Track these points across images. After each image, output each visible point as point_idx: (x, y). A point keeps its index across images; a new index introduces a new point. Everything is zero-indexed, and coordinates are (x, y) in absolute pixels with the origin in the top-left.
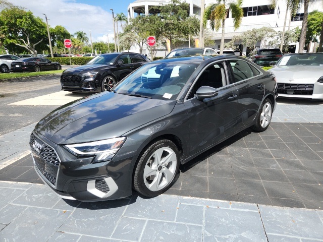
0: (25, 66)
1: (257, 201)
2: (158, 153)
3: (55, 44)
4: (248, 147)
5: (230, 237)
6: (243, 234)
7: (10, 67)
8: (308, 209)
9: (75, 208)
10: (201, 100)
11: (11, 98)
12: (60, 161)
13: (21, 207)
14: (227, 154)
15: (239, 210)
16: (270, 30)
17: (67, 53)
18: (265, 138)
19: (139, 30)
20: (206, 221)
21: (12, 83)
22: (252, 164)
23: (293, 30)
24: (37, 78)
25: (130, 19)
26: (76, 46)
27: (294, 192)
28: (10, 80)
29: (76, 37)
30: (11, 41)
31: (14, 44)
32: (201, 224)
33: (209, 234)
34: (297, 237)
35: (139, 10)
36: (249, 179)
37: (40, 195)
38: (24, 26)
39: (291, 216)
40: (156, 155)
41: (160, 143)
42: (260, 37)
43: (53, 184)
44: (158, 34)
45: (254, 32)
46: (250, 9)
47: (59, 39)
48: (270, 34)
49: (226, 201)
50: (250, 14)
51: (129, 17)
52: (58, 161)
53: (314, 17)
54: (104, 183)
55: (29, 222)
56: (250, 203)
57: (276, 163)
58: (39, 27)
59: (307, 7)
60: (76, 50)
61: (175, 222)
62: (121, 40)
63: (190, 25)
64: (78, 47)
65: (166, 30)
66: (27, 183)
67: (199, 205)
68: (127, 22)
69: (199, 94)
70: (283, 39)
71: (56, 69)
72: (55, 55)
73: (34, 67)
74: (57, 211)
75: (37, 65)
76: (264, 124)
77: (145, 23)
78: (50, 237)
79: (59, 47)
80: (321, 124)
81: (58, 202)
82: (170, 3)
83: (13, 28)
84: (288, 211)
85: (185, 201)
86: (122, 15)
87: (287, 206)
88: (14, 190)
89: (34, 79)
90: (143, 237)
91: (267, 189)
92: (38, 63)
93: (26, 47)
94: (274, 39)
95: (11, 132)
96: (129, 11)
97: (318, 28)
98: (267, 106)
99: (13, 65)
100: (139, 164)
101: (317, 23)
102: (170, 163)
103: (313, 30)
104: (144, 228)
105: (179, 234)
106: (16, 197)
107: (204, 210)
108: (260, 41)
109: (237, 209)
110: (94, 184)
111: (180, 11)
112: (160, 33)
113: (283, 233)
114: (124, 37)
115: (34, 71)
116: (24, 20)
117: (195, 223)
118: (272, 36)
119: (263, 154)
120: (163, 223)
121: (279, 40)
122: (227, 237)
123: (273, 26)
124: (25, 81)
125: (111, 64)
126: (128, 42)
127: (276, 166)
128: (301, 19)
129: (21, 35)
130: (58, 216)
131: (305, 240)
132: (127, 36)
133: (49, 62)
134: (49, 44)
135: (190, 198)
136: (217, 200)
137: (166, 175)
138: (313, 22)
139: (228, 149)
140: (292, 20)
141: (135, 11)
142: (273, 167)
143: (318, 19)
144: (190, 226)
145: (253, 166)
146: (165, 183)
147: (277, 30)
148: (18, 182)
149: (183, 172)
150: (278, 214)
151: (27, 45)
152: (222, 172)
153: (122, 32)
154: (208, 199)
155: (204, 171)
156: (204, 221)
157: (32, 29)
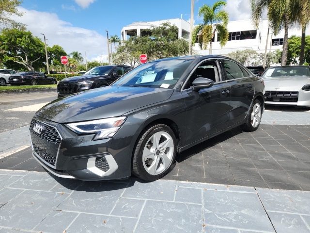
0: (23, 80)
1: (255, 185)
2: (156, 137)
3: (52, 62)
4: (240, 143)
5: (230, 214)
6: (243, 211)
7: (7, 81)
8: (305, 192)
9: (73, 191)
10: (197, 90)
11: (8, 106)
12: (62, 139)
13: (17, 190)
14: (221, 148)
15: (237, 192)
16: (253, 52)
17: (63, 71)
18: (256, 136)
19: (131, 50)
20: (205, 201)
21: (9, 94)
22: (246, 156)
23: (274, 52)
24: (34, 90)
25: (124, 41)
26: (71, 65)
27: (289, 178)
28: (7, 92)
29: (71, 57)
30: (10, 58)
31: (13, 61)
32: (201, 203)
33: (208, 211)
34: (297, 214)
35: (132, 33)
36: (244, 168)
37: (37, 180)
38: (23, 45)
39: (289, 196)
40: (154, 138)
41: (159, 126)
42: (243, 58)
43: (53, 164)
44: (150, 53)
45: (239, 53)
46: (234, 34)
47: (56, 58)
48: (253, 56)
49: (223, 185)
50: (234, 39)
51: (122, 39)
52: (60, 139)
53: (293, 41)
54: (104, 160)
55: (27, 202)
56: (247, 186)
57: (269, 155)
58: (37, 46)
59: (288, 29)
60: (71, 68)
61: (174, 201)
62: (115, 59)
63: (179, 46)
64: (73, 66)
65: (156, 50)
66: (24, 171)
67: (197, 188)
68: (120, 43)
69: (195, 85)
70: (265, 61)
71: (52, 84)
72: (51, 72)
73: (31, 81)
74: (55, 194)
75: (34, 79)
76: (254, 124)
77: (137, 43)
78: (47, 215)
79: (55, 65)
80: (308, 126)
81: (55, 186)
82: (161, 26)
83: (13, 46)
84: (285, 193)
85: (182, 185)
86: (116, 37)
87: (284, 189)
88: (10, 176)
89: (31, 91)
90: (143, 214)
91: (262, 175)
92: (35, 77)
93: (24, 64)
94: (256, 61)
95: (8, 131)
96: (123, 34)
97: (297, 50)
98: (257, 107)
99: (11, 79)
100: (138, 145)
101: (296, 46)
102: (168, 149)
103: (293, 52)
104: (143, 207)
105: (179, 211)
106: (12, 182)
107: (202, 192)
108: (244, 61)
109: (235, 191)
110: (94, 162)
111: (170, 33)
112: (152, 52)
113: (283, 211)
114: (117, 57)
115: (31, 85)
116: (23, 39)
117: (195, 203)
118: (254, 58)
119: (255, 148)
120: (162, 202)
121: (261, 61)
122: (227, 213)
123: (255, 49)
124: (22, 93)
125: (106, 74)
126: (121, 61)
127: (269, 157)
128: (281, 44)
129: (20, 53)
130: (56, 198)
131: (305, 216)
132: (120, 55)
133: (45, 77)
134: (46, 62)
135: (187, 182)
136: (214, 184)
137: (164, 161)
138: (293, 45)
139: (221, 145)
140: (272, 45)
141: (128, 34)
142: (266, 158)
143: (297, 42)
144: (189, 205)
145: (247, 157)
146: (162, 168)
147: (259, 52)
148: (15, 171)
149: (179, 162)
150: (276, 195)
151: (25, 62)
152: (218, 162)
153: (116, 52)
154: (205, 184)
155: (199, 161)
156: (203, 201)
157: (30, 48)
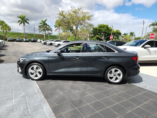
116: (104, 28)
151: (103, 38)
157: (106, 32)
